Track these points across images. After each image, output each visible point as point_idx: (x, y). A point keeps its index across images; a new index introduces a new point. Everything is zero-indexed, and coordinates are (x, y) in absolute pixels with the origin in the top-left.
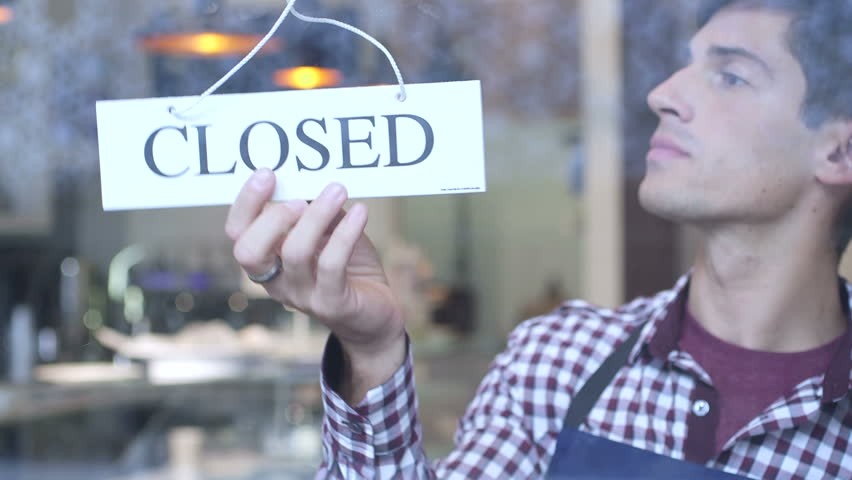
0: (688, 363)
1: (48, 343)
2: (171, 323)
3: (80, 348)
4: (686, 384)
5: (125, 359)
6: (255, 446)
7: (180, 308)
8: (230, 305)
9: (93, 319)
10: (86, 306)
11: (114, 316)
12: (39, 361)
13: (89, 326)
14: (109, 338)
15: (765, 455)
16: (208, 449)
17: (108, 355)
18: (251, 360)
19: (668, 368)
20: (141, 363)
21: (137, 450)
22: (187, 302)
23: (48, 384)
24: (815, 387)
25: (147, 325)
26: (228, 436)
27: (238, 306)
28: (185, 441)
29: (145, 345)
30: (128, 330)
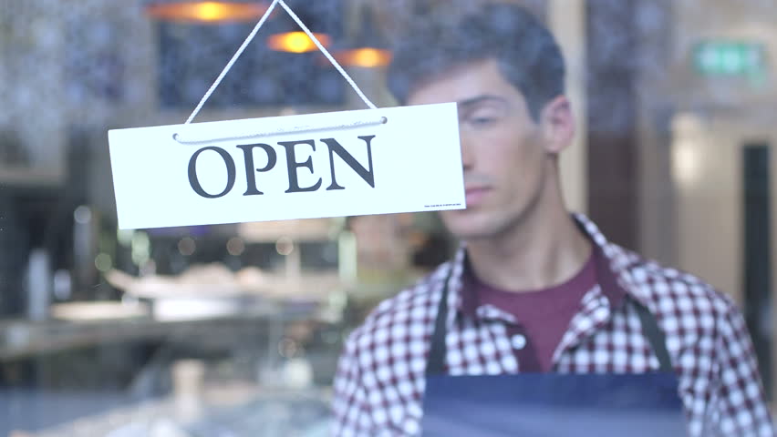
0: (493, 313)
1: (63, 284)
2: (174, 266)
3: (92, 288)
4: (499, 329)
5: (132, 298)
6: (251, 377)
7: (182, 252)
8: (228, 247)
9: (104, 262)
10: (97, 251)
11: (122, 259)
12: (55, 300)
13: (100, 268)
14: (118, 279)
15: (582, 358)
16: (208, 380)
17: (116, 295)
18: (247, 299)
19: (478, 323)
20: (147, 302)
21: (144, 381)
22: (190, 247)
23: (63, 322)
24: (598, 297)
25: (153, 267)
26: (227, 368)
27: (235, 251)
28: (187, 373)
29: (151, 285)
30: (135, 272)
